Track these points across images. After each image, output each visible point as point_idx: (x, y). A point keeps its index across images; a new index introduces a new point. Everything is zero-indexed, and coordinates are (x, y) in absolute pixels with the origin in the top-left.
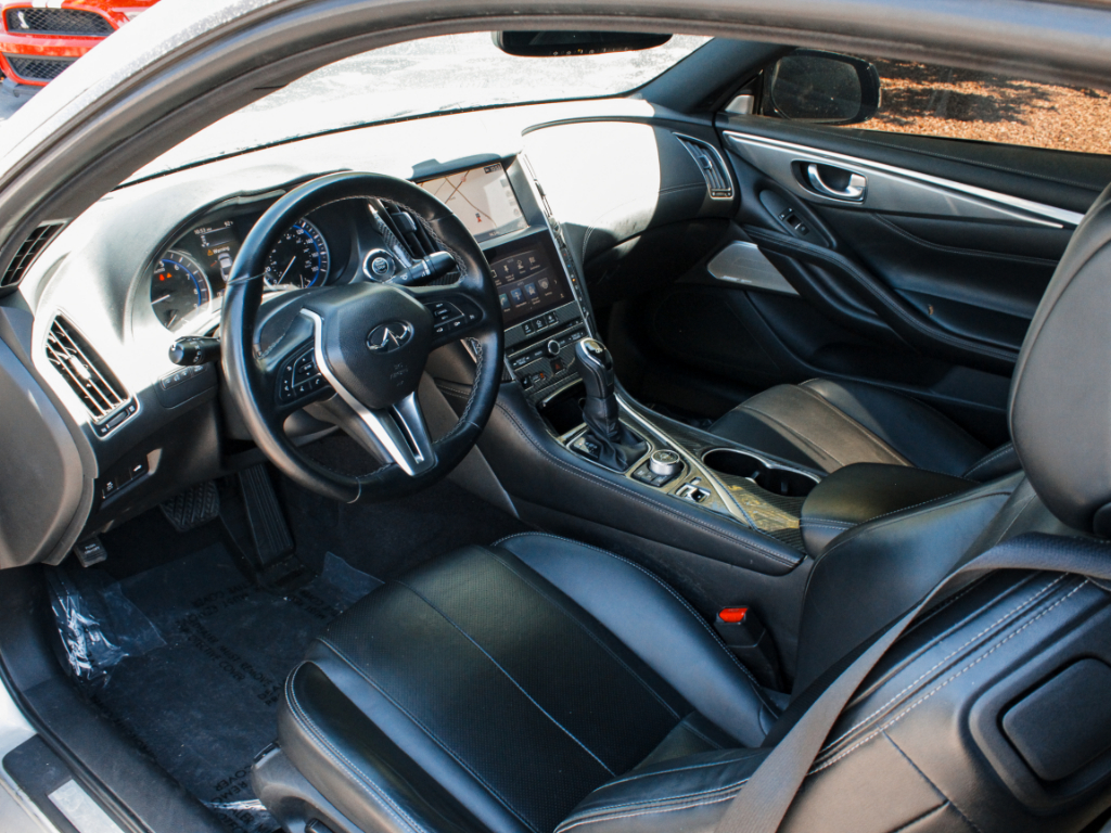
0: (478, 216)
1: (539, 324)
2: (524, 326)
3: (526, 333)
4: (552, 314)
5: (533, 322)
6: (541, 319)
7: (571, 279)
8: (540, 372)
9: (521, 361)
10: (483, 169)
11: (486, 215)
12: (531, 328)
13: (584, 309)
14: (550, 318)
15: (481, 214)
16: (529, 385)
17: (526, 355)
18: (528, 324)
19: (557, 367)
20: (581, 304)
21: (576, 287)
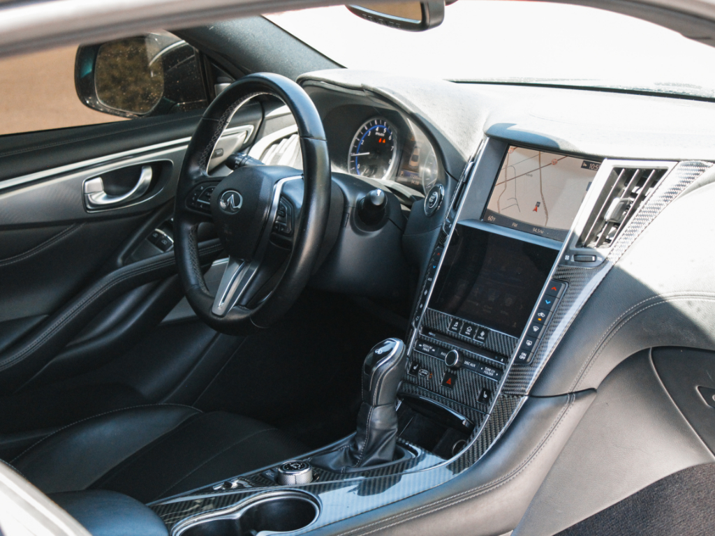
0: (538, 204)
1: (469, 331)
2: (455, 321)
3: (451, 329)
4: (487, 332)
5: (467, 325)
6: (474, 328)
7: (536, 316)
8: (431, 371)
9: (426, 348)
10: (581, 161)
11: (545, 208)
12: (458, 327)
13: (523, 356)
14: (483, 334)
15: (541, 205)
16: (416, 373)
17: (434, 346)
18: (460, 323)
19: (449, 382)
20: (525, 349)
21: (535, 329)
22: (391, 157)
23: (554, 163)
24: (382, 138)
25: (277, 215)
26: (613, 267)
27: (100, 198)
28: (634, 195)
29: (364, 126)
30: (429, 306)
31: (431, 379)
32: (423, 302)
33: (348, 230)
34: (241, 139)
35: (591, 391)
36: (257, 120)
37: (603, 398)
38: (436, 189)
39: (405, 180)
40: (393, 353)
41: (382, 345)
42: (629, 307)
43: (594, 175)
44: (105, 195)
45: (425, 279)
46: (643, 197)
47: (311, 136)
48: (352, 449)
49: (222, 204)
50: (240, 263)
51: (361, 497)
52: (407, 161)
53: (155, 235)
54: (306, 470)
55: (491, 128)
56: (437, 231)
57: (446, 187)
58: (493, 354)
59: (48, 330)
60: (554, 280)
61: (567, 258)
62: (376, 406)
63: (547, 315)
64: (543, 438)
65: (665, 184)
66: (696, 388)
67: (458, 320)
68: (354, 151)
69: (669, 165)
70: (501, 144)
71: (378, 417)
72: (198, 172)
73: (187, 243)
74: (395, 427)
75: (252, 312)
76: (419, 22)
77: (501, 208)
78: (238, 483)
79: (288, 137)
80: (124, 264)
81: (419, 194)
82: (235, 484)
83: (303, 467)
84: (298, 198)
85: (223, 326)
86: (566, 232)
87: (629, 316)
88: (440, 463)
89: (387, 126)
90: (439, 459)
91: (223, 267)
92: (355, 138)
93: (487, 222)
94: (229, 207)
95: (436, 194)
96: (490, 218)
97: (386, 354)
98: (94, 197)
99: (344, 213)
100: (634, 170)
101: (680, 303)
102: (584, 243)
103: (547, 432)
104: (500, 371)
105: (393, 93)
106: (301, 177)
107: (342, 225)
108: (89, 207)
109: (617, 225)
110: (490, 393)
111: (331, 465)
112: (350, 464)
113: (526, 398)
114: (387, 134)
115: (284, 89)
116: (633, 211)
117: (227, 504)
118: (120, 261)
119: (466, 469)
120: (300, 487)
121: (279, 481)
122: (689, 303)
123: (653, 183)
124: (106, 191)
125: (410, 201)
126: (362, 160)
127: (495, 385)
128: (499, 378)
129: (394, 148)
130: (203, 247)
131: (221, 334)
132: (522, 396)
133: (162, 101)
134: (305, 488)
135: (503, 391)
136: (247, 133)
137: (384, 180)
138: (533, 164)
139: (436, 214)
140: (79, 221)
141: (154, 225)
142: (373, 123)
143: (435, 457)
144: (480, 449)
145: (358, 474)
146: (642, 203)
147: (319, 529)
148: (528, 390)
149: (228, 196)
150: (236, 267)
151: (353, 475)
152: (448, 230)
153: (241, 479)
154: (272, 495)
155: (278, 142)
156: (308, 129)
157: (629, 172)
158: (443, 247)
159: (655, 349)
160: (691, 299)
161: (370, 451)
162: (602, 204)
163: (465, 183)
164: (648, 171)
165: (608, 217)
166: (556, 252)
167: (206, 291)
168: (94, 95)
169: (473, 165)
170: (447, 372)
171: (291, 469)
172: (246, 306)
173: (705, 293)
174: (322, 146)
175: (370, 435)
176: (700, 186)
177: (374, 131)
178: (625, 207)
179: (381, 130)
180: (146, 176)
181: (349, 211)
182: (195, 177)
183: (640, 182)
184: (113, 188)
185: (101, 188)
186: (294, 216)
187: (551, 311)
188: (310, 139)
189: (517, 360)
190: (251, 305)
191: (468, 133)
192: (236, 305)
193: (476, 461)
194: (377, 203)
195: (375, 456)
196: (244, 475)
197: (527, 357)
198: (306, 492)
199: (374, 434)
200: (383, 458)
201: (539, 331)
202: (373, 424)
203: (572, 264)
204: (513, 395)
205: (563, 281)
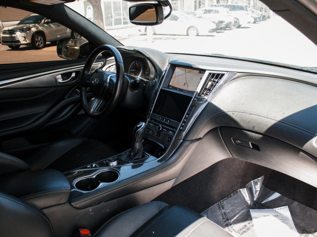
0: (185, 84)
1: (164, 120)
2: (160, 117)
3: (159, 119)
4: (170, 120)
5: (164, 118)
6: (166, 119)
7: (185, 116)
8: (153, 131)
9: (151, 124)
10: (198, 71)
11: (187, 85)
12: (161, 119)
13: (181, 128)
14: (169, 121)
15: (186, 84)
16: (148, 132)
17: (154, 124)
18: (162, 117)
19: (158, 135)
20: (182, 126)
21: (185, 120)
22: (140, 71)
23: (190, 72)
24: (138, 66)
25: (109, 85)
26: (209, 102)
27: (60, 80)
28: (215, 82)
29: (133, 63)
30: (152, 112)
31: (153, 134)
32: (151, 111)
33: (129, 90)
34: (100, 66)
35: (201, 138)
36: (104, 61)
37: (203, 140)
38: (154, 79)
39: (144, 77)
40: (142, 127)
41: (139, 124)
42: (214, 114)
43: (203, 75)
44: (62, 79)
45: (151, 104)
46: (217, 82)
47: (119, 62)
48: (129, 155)
49: (93, 82)
50: (98, 99)
51: (133, 169)
52: (145, 72)
53: (76, 91)
54: (116, 162)
55: (171, 61)
56: (154, 91)
57: (157, 79)
58: (172, 127)
59: (45, 116)
60: (191, 106)
61: (195, 99)
62: (137, 142)
63: (189, 116)
64: (186, 152)
65: (224, 78)
66: (232, 138)
67: (161, 117)
68: (130, 69)
69: (226, 73)
70: (174, 66)
71: (137, 145)
72: (87, 73)
73: (83, 93)
74: (142, 148)
75: (100, 113)
76: (155, 22)
77: (174, 84)
78: (95, 165)
79: (112, 66)
80: (67, 99)
81: (148, 81)
82: (94, 166)
83: (114, 161)
84: (115, 80)
85: (93, 116)
86: (195, 92)
87: (214, 117)
88: (156, 159)
89: (140, 63)
90: (156, 158)
91: (93, 100)
92: (131, 66)
93: (169, 88)
94: (95, 83)
95: (154, 81)
96: (170, 87)
97: (140, 127)
98: (59, 80)
99: (128, 85)
100: (215, 74)
101: (230, 114)
102: (200, 95)
103: (188, 151)
104: (174, 132)
105: (143, 51)
106: (115, 75)
107: (127, 89)
108: (57, 83)
109: (210, 90)
110: (171, 139)
111: (123, 159)
112: (129, 159)
113: (182, 141)
114: (139, 65)
115: (111, 49)
116: (215, 86)
117: (91, 173)
118: (66, 98)
119: (164, 161)
120: (114, 167)
121: (107, 165)
122: (233, 114)
123: (220, 78)
124: (62, 78)
125: (146, 83)
126: (132, 72)
127: (173, 137)
128: (174, 134)
129: (142, 69)
130: (88, 95)
131: (93, 119)
132: (181, 140)
133: (79, 55)
134: (115, 167)
135: (175, 138)
136: (102, 64)
137: (139, 77)
138: (184, 72)
139: (154, 86)
140: (55, 87)
141: (76, 88)
142: (136, 62)
143: (154, 157)
144: (168, 155)
145: (131, 162)
146: (217, 84)
147: (119, 182)
148: (182, 138)
149: (95, 79)
150: (97, 100)
151: (130, 163)
152: (158, 91)
153: (96, 163)
154: (105, 169)
155: (110, 67)
156: (118, 60)
157: (214, 74)
158: (157, 95)
159: (220, 127)
160: (234, 113)
161: (135, 155)
162: (206, 83)
163: (163, 77)
164: (219, 74)
165: (208, 87)
166: (192, 97)
167: (88, 107)
168: (62, 54)
169: (165, 72)
170: (158, 132)
171: (111, 161)
172: (99, 111)
173: (238, 111)
174: (122, 65)
175: (135, 151)
176: (234, 79)
177: (136, 64)
178: (212, 85)
179: (138, 64)
180: (74, 75)
181: (129, 85)
182: (86, 75)
183: (216, 78)
184: (65, 78)
185: (61, 78)
186: (113, 85)
187: (190, 115)
188: (118, 63)
189: (180, 129)
190: (101, 110)
191: (163, 64)
192: (96, 111)
193: (167, 159)
194: (138, 82)
195: (137, 157)
196: (97, 162)
197: (183, 128)
198: (116, 169)
199: (136, 151)
200: (139, 157)
201: (186, 121)
202: (136, 147)
203: (197, 101)
204: (178, 140)
205: (194, 106)
